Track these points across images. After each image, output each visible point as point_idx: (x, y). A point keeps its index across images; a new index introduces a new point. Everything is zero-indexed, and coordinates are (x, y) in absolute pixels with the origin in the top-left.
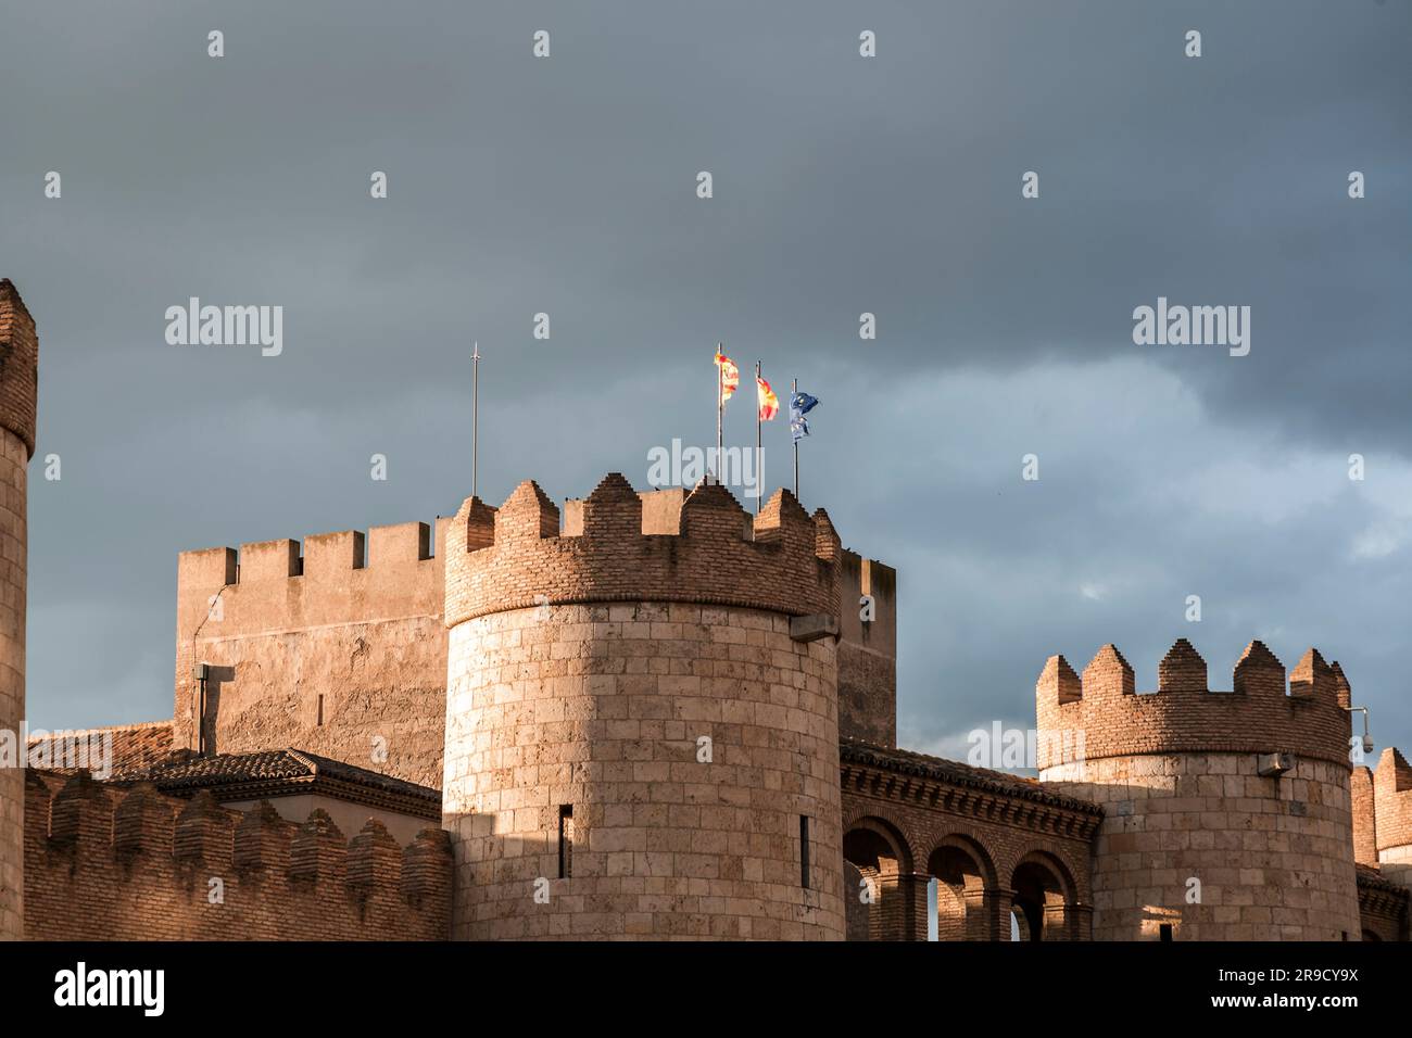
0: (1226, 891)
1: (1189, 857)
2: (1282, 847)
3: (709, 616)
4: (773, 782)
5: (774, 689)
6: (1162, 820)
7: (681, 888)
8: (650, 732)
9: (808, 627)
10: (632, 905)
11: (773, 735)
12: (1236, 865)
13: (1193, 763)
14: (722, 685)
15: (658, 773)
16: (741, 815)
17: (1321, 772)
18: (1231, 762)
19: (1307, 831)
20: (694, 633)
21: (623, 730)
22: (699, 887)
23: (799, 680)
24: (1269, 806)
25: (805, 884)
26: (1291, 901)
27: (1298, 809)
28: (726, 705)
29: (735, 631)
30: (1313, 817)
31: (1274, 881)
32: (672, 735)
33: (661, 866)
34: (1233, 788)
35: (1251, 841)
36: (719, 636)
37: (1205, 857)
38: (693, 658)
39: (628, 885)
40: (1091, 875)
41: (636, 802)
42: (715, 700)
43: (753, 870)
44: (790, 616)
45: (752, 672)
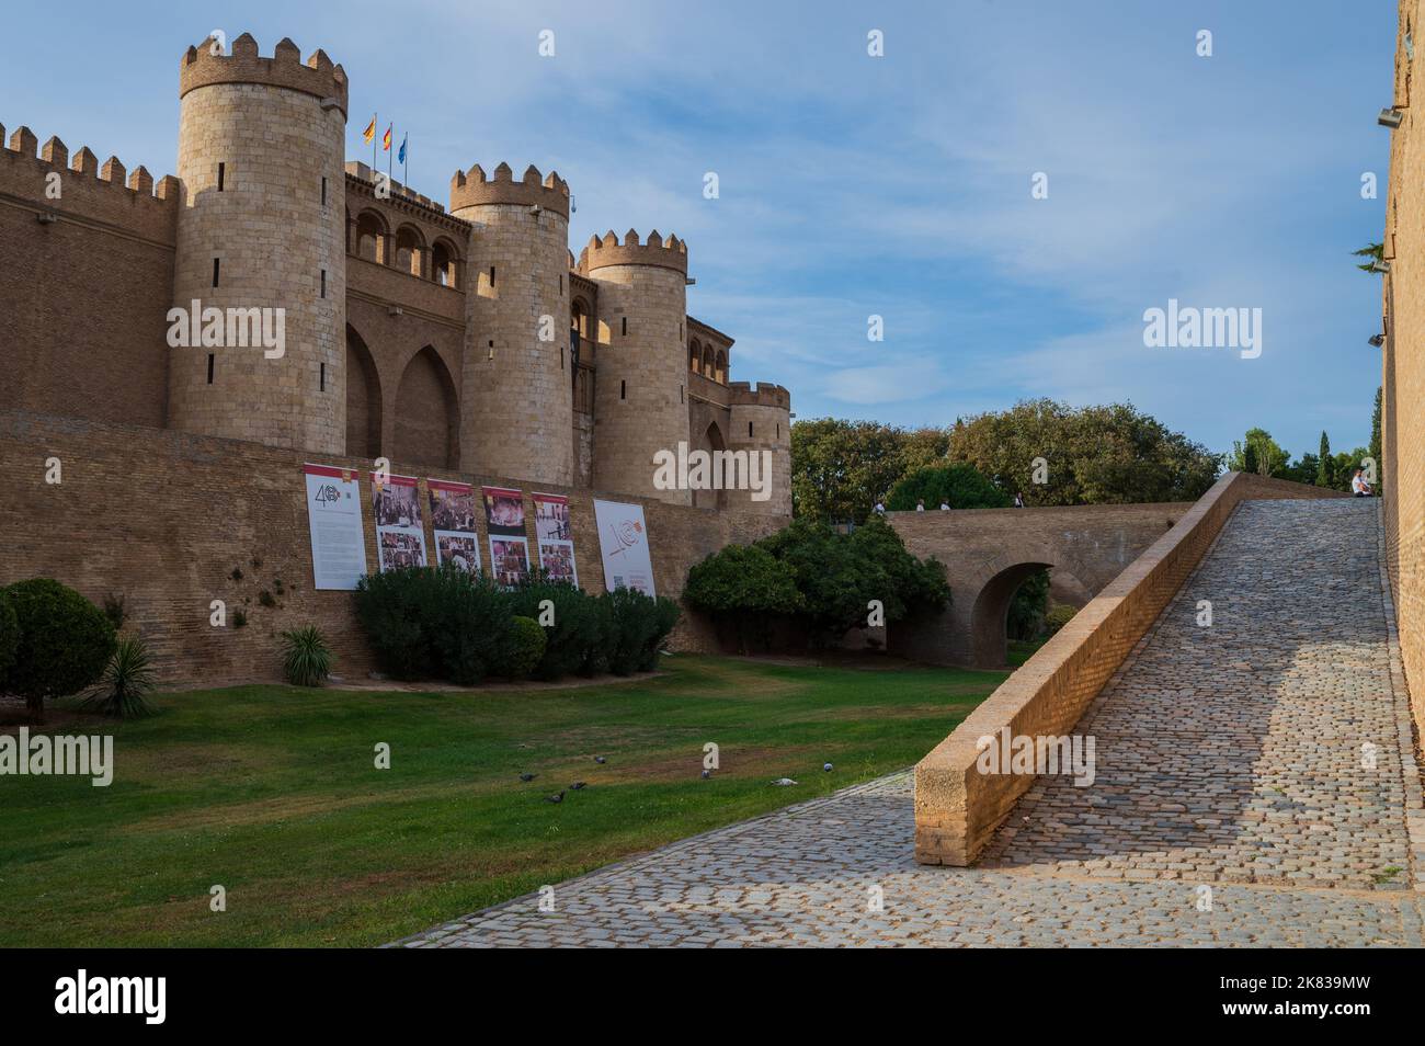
0: (516, 255)
1: (503, 242)
2: (539, 241)
3: (284, 92)
4: (310, 161)
5: (312, 126)
7: (269, 198)
8: (258, 135)
9: (328, 102)
10: (248, 202)
11: (311, 143)
12: (520, 246)
13: (505, 208)
14: (288, 120)
15: (260, 152)
16: (295, 172)
17: (555, 216)
18: (520, 208)
19: (548, 236)
20: (279, 98)
21: (248, 134)
22: (276, 198)
23: (324, 124)
24: (534, 225)
25: (323, 203)
27: (545, 228)
28: (290, 128)
29: (296, 100)
30: (551, 232)
31: (534, 253)
32: (266, 137)
33: (260, 188)
34: (520, 218)
35: (526, 238)
36: (289, 101)
37: (509, 242)
38: (277, 108)
39: (247, 195)
40: (467, 249)
41: (250, 162)
42: (286, 126)
43: (300, 194)
44: (321, 98)
45: (303, 117)
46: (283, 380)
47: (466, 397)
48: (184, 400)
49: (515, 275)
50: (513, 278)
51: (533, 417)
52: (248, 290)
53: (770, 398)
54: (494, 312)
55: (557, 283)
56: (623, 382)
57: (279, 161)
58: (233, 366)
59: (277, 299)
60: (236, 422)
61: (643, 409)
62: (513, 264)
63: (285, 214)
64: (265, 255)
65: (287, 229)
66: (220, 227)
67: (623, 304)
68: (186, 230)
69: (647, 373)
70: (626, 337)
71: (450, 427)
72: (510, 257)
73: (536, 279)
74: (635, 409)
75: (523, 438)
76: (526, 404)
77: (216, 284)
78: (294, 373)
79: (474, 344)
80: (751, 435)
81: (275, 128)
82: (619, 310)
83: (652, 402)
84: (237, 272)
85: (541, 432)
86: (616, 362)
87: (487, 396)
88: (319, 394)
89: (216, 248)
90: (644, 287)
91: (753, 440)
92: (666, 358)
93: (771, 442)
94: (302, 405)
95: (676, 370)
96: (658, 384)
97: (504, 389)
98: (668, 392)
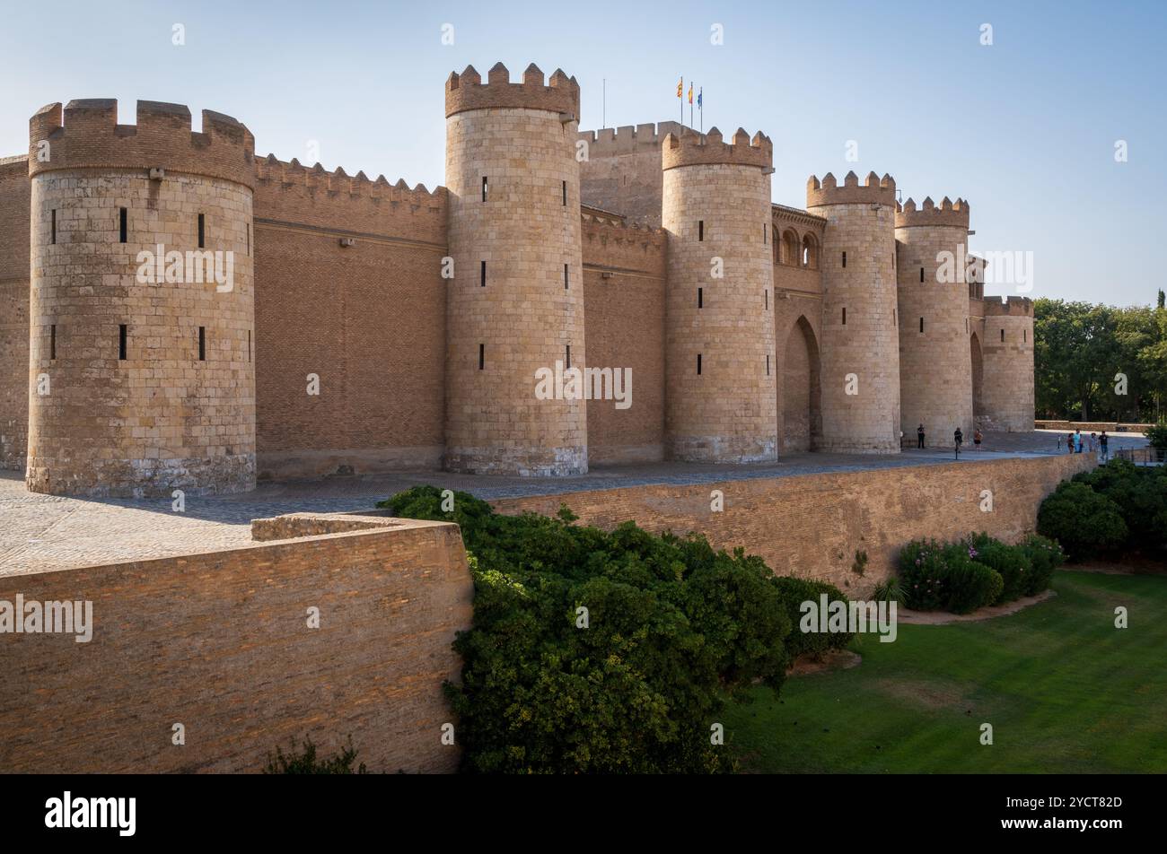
0: (862, 243)
1: (852, 233)
2: (877, 230)
3: (741, 167)
4: (757, 214)
5: (757, 188)
6: (844, 222)
7: (733, 244)
8: (725, 200)
9: (766, 170)
10: (720, 248)
11: (758, 201)
12: (865, 235)
13: (852, 207)
14: (743, 187)
15: (727, 212)
16: (749, 224)
17: (888, 208)
18: (864, 206)
20: (736, 172)
21: (717, 200)
24: (874, 218)
25: (765, 243)
26: (879, 245)
27: (882, 219)
28: (745, 193)
29: (747, 172)
30: (886, 221)
31: (875, 240)
33: (727, 238)
34: (864, 213)
35: (869, 228)
36: (743, 173)
37: (856, 233)
38: (737, 180)
40: (823, 238)
41: (721, 220)
42: (742, 191)
43: (752, 239)
44: (762, 167)
45: (752, 183)
46: (745, 370)
47: (825, 350)
48: (681, 385)
49: (861, 258)
50: (860, 260)
51: (876, 365)
52: (723, 310)
53: (1018, 308)
54: (845, 286)
55: (890, 261)
56: (922, 319)
57: (739, 217)
58: (714, 363)
59: (742, 315)
60: (718, 401)
61: (937, 340)
62: (860, 249)
63: (744, 255)
64: (733, 284)
65: (744, 265)
66: (702, 266)
67: (921, 257)
68: (676, 266)
69: (941, 311)
70: (924, 284)
71: (812, 371)
72: (857, 244)
73: (877, 259)
74: (931, 340)
75: (869, 380)
76: (871, 355)
77: (700, 306)
78: (752, 365)
79: (830, 311)
80: (1002, 341)
81: (736, 194)
82: (919, 262)
83: (944, 334)
84: (714, 298)
85: (881, 375)
86: (915, 302)
87: (842, 349)
88: (766, 377)
89: (699, 281)
90: (938, 243)
91: (1005, 344)
92: (956, 298)
93: (1019, 345)
94: (757, 386)
95: (963, 307)
96: (949, 320)
97: (855, 344)
98: (956, 326)
